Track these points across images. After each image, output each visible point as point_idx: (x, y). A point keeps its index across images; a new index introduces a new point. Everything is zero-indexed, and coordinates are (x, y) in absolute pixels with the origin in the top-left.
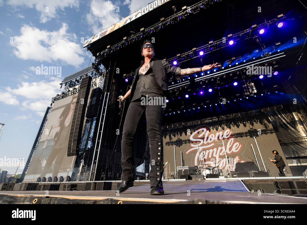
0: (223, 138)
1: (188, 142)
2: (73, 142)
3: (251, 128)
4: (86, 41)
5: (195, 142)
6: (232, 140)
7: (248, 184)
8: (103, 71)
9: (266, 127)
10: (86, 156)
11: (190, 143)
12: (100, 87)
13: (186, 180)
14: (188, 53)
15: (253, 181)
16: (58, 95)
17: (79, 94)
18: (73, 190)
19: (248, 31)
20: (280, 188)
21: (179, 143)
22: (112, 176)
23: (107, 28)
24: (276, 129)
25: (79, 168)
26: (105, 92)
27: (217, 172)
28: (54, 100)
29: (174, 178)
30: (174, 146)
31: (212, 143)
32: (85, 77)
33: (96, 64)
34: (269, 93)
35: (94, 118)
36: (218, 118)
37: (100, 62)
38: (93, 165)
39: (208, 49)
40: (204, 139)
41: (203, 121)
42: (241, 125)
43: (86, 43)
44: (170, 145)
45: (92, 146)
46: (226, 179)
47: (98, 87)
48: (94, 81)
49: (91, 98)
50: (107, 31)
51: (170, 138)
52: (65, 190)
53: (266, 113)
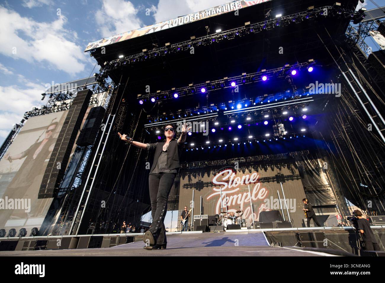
0: (249, 182)
1: (210, 185)
2: (51, 177)
3: (278, 172)
4: (91, 44)
5: (218, 186)
6: (258, 185)
7: (271, 236)
8: (110, 86)
9: (293, 173)
10: (68, 200)
11: (213, 187)
12: (103, 106)
13: (203, 232)
14: (219, 81)
15: (276, 233)
16: (36, 109)
17: (69, 112)
18: (40, 249)
19: (281, 70)
20: (300, 240)
21: (200, 186)
22: (105, 228)
23: (122, 34)
24: (302, 175)
25: (55, 217)
26: (109, 113)
27: (239, 222)
28: (28, 116)
29: (190, 230)
30: (193, 190)
31: (238, 188)
32: (82, 90)
33: (100, 74)
34: (297, 137)
35: (89, 146)
36: (246, 159)
37: (106, 73)
38: (78, 212)
39: (240, 81)
40: (229, 182)
41: (229, 161)
42: (269, 169)
43: (90, 46)
44: (188, 188)
45: (80, 184)
46: (248, 230)
47: (101, 105)
48: (95, 97)
49: (88, 118)
50: (122, 37)
51: (190, 179)
52: (25, 250)
53: (293, 157)
